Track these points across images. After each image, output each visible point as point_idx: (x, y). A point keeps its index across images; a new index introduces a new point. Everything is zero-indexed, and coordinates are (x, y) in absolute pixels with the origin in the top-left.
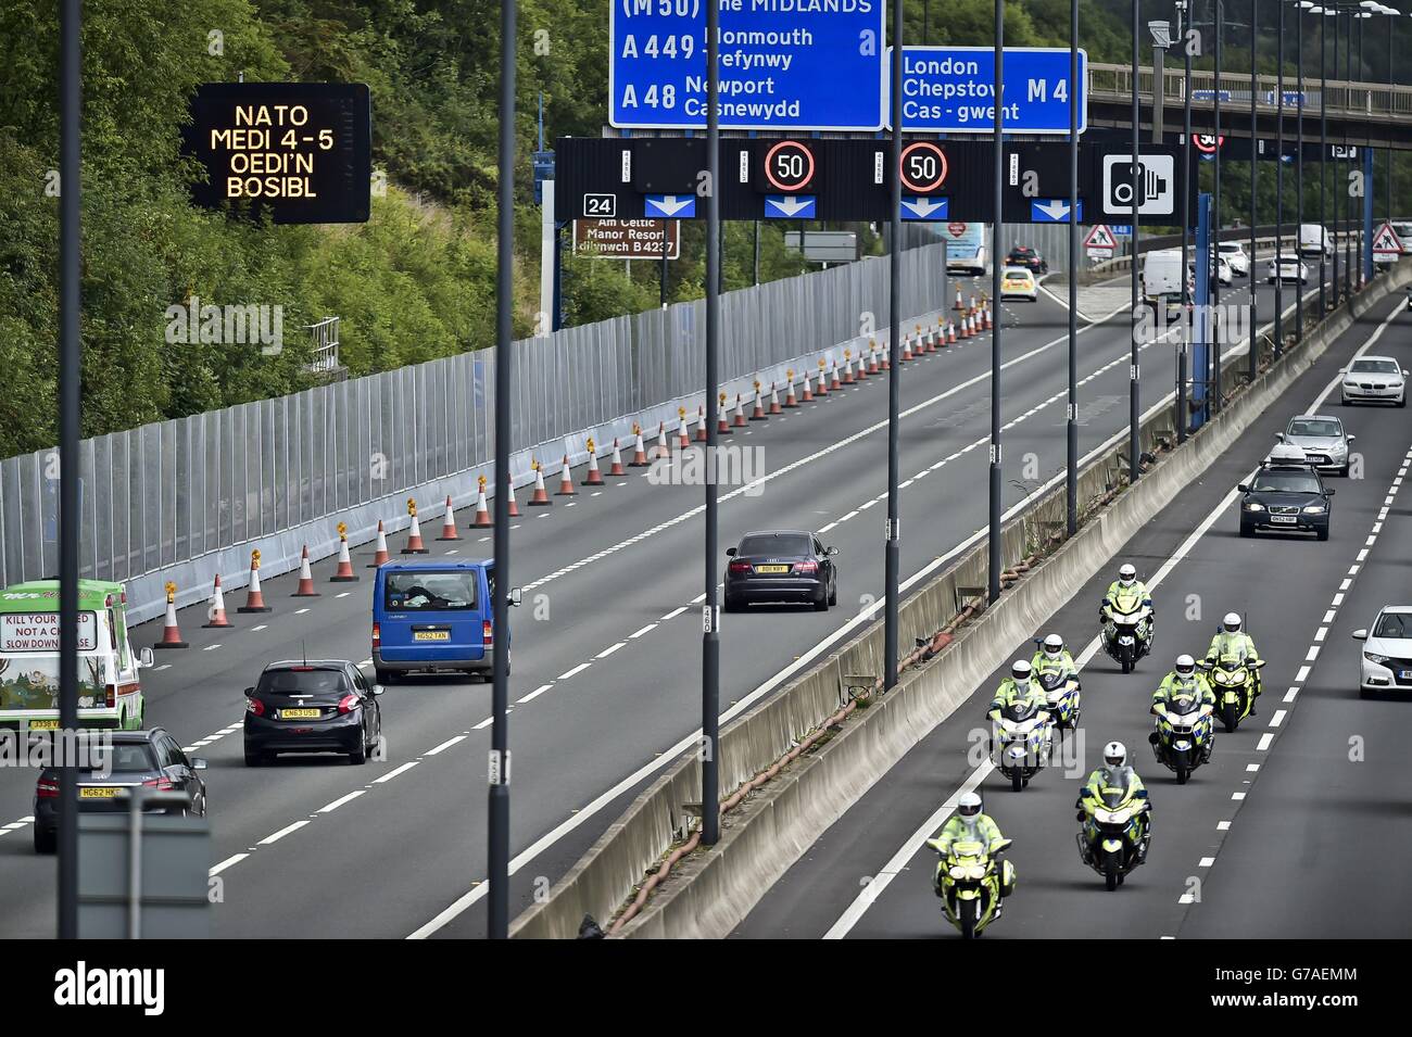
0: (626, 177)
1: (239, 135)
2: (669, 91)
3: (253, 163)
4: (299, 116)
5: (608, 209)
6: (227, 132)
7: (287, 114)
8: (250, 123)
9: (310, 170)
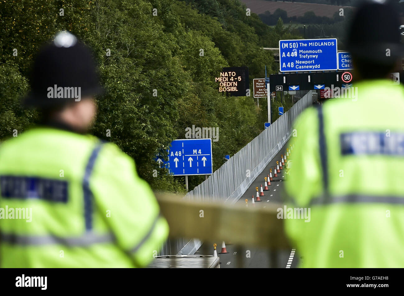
0: (285, 82)
1: (221, 79)
2: (292, 64)
3: (225, 84)
4: (234, 74)
5: (281, 89)
6: (219, 78)
7: (231, 74)
8: (223, 76)
9: (236, 85)
